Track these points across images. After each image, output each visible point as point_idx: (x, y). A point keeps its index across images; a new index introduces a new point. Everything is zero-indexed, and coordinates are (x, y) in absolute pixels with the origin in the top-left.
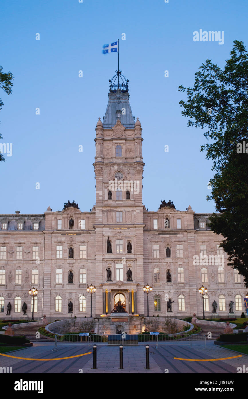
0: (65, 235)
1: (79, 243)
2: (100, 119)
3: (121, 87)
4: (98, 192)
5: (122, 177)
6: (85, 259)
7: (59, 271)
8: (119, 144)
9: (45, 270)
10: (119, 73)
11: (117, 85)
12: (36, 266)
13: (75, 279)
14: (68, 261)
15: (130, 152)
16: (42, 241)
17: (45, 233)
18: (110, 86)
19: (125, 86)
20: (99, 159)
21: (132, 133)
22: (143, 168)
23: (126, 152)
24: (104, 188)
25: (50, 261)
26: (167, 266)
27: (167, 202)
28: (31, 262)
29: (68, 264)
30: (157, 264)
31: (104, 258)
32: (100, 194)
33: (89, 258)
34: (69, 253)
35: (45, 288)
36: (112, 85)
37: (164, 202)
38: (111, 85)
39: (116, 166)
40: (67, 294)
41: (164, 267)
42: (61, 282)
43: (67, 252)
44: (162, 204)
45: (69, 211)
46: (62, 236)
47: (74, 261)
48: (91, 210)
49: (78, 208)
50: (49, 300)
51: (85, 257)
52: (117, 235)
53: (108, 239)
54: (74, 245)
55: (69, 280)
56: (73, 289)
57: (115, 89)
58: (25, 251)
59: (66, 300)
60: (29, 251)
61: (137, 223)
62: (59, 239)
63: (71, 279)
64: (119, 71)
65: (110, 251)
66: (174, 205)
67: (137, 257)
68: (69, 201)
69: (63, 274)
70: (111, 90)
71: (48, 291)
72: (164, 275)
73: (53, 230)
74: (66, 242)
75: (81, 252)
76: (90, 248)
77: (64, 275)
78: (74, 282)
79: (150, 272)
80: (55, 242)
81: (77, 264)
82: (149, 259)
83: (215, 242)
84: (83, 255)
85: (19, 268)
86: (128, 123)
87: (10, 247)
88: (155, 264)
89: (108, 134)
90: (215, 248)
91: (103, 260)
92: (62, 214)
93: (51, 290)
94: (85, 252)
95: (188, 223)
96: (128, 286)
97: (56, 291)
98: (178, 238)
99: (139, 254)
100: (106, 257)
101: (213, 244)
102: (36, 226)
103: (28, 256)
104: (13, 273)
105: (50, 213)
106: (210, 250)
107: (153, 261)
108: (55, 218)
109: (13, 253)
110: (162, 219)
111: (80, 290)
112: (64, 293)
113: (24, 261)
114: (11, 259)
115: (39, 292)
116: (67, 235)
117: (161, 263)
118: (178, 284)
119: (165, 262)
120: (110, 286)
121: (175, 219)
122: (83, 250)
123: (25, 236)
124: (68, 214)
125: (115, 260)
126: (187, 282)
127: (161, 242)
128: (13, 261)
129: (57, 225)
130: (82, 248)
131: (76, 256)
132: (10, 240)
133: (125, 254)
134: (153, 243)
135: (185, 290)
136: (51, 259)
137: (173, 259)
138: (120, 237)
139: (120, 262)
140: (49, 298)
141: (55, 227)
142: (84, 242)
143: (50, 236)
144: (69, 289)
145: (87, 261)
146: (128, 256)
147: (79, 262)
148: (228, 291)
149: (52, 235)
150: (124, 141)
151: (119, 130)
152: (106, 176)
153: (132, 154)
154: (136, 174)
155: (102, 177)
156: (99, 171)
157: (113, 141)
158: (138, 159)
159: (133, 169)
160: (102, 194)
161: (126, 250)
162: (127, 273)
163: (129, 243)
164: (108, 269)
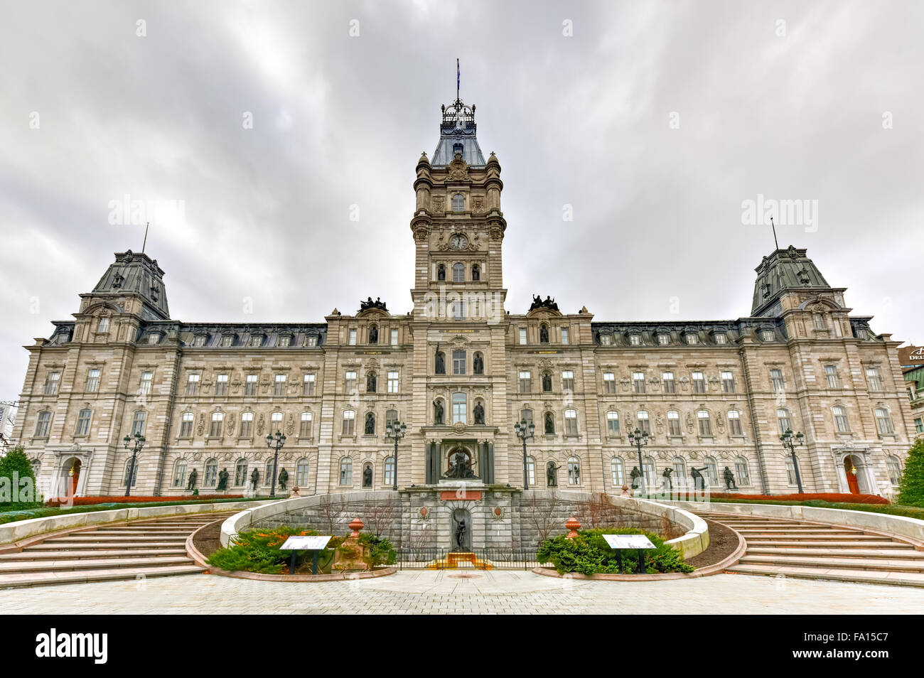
0: (362, 353)
1: (387, 368)
6: (397, 394)
7: (350, 415)
9: (324, 413)
12: (308, 407)
14: (365, 398)
15: (478, 206)
16: (321, 365)
17: (326, 350)
18: (445, 116)
19: (469, 115)
20: (422, 215)
25: (332, 397)
26: (546, 406)
27: (543, 299)
28: (300, 400)
29: (365, 402)
30: (528, 402)
31: (429, 382)
33: (403, 392)
34: (368, 384)
35: (322, 443)
36: (447, 114)
37: (538, 300)
39: (453, 227)
40: (362, 454)
41: (540, 408)
43: (363, 383)
44: (534, 302)
45: (371, 316)
46: (357, 356)
47: (377, 398)
48: (408, 313)
49: (386, 310)
50: (329, 464)
51: (396, 390)
52: (455, 342)
53: (438, 348)
54: (378, 370)
55: (366, 430)
56: (374, 444)
57: (452, 120)
60: (297, 382)
62: (350, 361)
63: (370, 427)
65: (440, 369)
66: (556, 304)
68: (370, 299)
69: (357, 419)
70: (444, 122)
71: (327, 448)
73: (340, 344)
74: (363, 366)
75: (390, 383)
76: (407, 376)
78: (375, 433)
79: (515, 417)
80: (343, 366)
81: (382, 403)
82: (513, 395)
83: (629, 367)
84: (394, 387)
85: (278, 409)
86: (475, 163)
87: (264, 375)
88: (523, 402)
89: (440, 178)
90: (630, 377)
91: (428, 387)
92: (357, 320)
93: (333, 447)
94: (396, 383)
95: (582, 335)
96: (475, 434)
97: (342, 449)
98: (565, 359)
99: (497, 377)
100: (434, 380)
101: (627, 371)
102: (313, 342)
103: (294, 389)
104: (266, 419)
105: (336, 318)
106: (622, 380)
107: (520, 397)
108: (345, 326)
109: (269, 385)
110: (535, 329)
111: (386, 447)
112: (357, 453)
113: (287, 398)
114: (265, 395)
115: (313, 450)
116: (366, 354)
117: (534, 402)
118: (566, 437)
119: (542, 400)
120: (440, 434)
121: (558, 328)
122: (393, 380)
123: (291, 356)
124: (368, 320)
125: (451, 387)
126: (584, 433)
127: (533, 365)
128: (267, 398)
129: (348, 338)
130: (391, 375)
131: (380, 389)
132: (264, 363)
133: (471, 377)
134: (519, 368)
135: (580, 448)
136: (336, 395)
137: (555, 394)
138: (461, 346)
139: (459, 389)
140: (329, 460)
141: (345, 341)
142: (395, 365)
143: (334, 355)
144: (365, 445)
145: (399, 398)
146: (475, 379)
147: (385, 398)
148: (658, 451)
149: (339, 354)
150: (468, 187)
151: (458, 171)
152: (434, 243)
153: (483, 210)
154: (490, 240)
155: (426, 243)
156: (422, 234)
157: (449, 187)
158: (494, 214)
159: (484, 231)
160: (426, 272)
161: (472, 368)
162: (474, 411)
163: (478, 356)
164: (436, 404)
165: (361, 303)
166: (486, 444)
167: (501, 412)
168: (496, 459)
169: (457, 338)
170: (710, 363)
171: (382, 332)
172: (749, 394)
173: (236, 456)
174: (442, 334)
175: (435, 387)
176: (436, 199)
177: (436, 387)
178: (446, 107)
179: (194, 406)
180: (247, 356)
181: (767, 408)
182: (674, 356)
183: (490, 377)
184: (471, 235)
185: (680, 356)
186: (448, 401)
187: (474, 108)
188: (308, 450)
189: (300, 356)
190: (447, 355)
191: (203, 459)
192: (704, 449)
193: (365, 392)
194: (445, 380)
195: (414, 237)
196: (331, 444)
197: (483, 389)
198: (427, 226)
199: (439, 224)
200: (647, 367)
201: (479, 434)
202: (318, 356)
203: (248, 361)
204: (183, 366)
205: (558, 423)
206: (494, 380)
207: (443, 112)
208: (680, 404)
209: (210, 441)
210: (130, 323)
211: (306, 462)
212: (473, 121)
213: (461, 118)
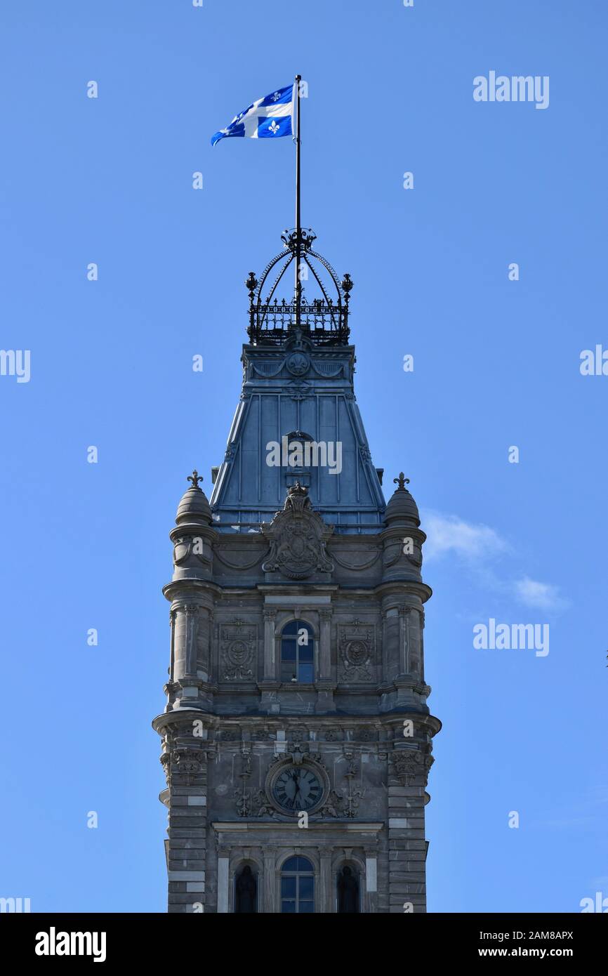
2: (195, 481)
3: (312, 317)
4: (180, 876)
5: (315, 793)
8: (297, 616)
10: (299, 244)
11: (288, 303)
15: (356, 658)
18: (254, 310)
19: (331, 309)
20: (190, 693)
21: (372, 556)
22: (427, 748)
23: (336, 659)
24: (212, 852)
32: (191, 888)
36: (263, 303)
38: (255, 303)
39: (281, 736)
57: (279, 326)
64: (299, 232)
70: (254, 332)
86: (348, 501)
150: (326, 600)
151: (299, 543)
152: (222, 789)
153: (371, 669)
154: (392, 781)
155: (203, 791)
156: (189, 762)
157: (269, 599)
158: (403, 697)
159: (373, 750)
160: (201, 888)
176: (232, 630)
178: (257, 277)
187: (347, 284)
207: (252, 295)
212: (343, 333)
213: (312, 321)
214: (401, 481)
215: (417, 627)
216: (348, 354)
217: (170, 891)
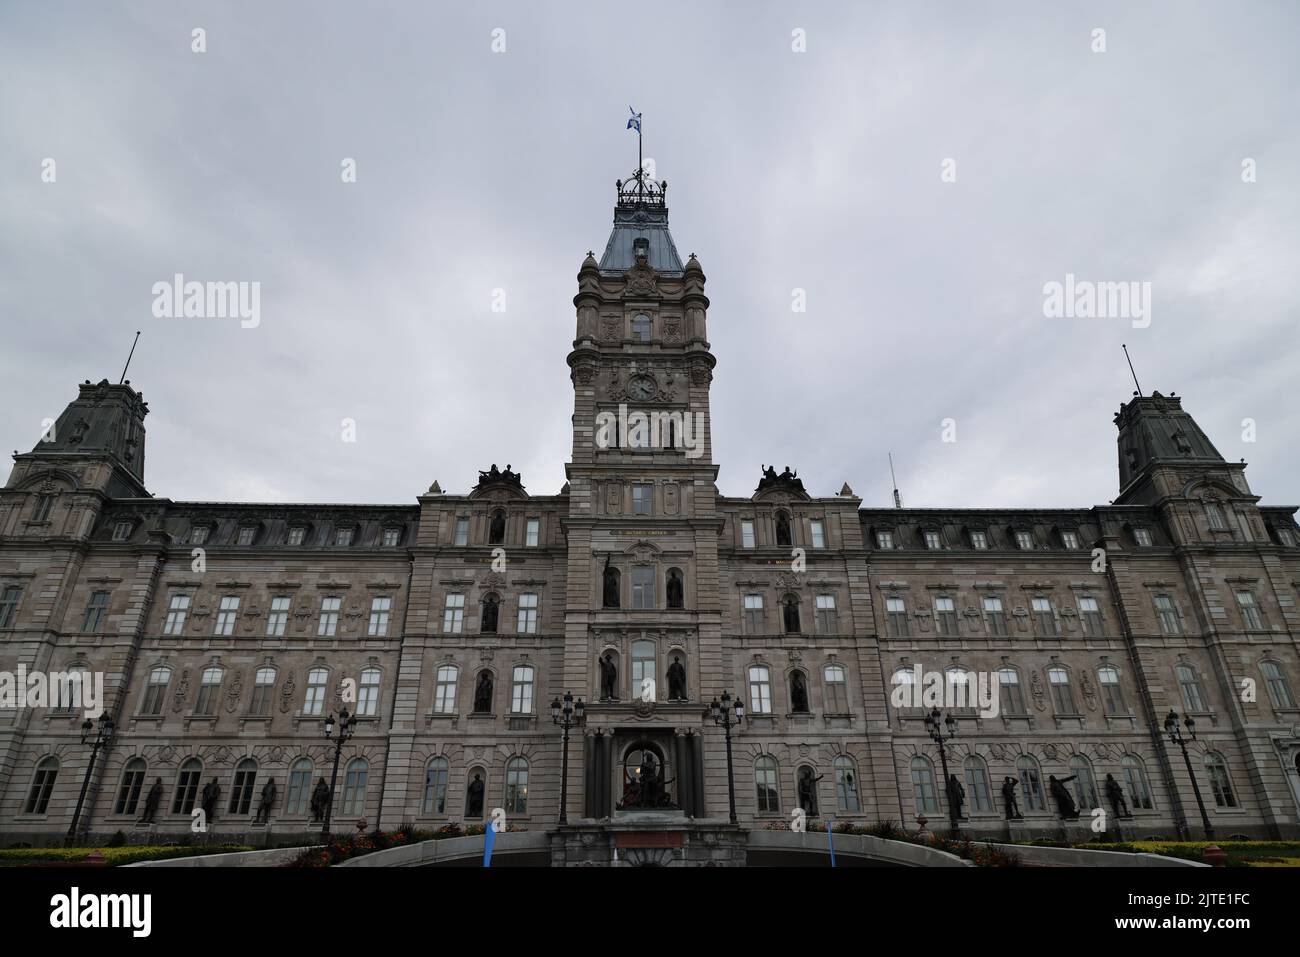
0: (475, 561)
1: (518, 587)
2: (591, 254)
4: (579, 429)
5: (651, 391)
6: (533, 637)
7: (449, 674)
8: (641, 312)
9: (402, 670)
10: (639, 175)
11: (636, 193)
12: (376, 658)
13: (495, 701)
14: (478, 643)
15: (672, 332)
16: (404, 581)
17: (414, 555)
18: (620, 195)
19: (656, 195)
20: (587, 344)
21: (679, 288)
22: (710, 372)
23: (661, 332)
25: (419, 642)
26: (791, 660)
27: (779, 471)
28: (362, 645)
29: (478, 652)
30: (760, 652)
31: (592, 622)
32: (585, 434)
33: (545, 632)
34: (485, 618)
35: (397, 728)
36: (625, 192)
37: (770, 473)
38: (621, 192)
39: (633, 364)
40: (467, 750)
41: (781, 662)
42: (449, 708)
43: (476, 615)
44: (765, 477)
45: (494, 496)
46: (466, 566)
47: (498, 643)
48: (556, 494)
49: (520, 487)
50: (407, 772)
51: (532, 629)
52: (636, 552)
53: (608, 563)
54: (502, 591)
55: (476, 704)
56: (488, 733)
57: (632, 201)
58: (348, 610)
59: (463, 771)
60: (359, 611)
61: (697, 517)
62: (456, 575)
63: (483, 699)
64: (641, 170)
65: (611, 598)
66: (799, 480)
67: (699, 621)
68: (494, 467)
69: (460, 683)
70: (620, 203)
71: (405, 740)
72: (783, 689)
73: (439, 545)
74: (477, 584)
75: (522, 615)
76: (551, 602)
77: (461, 685)
78: (492, 711)
79: (738, 679)
80: (442, 583)
81: (508, 651)
82: (734, 637)
83: (928, 588)
84: (528, 623)
85: (320, 663)
86: (666, 267)
87: (303, 598)
88: (753, 652)
89: (613, 289)
90: (930, 606)
91: (590, 629)
92: (472, 503)
93: (415, 736)
94: (533, 615)
95: (845, 532)
96: (671, 718)
97: (431, 741)
98: (819, 574)
99: (705, 612)
100: (601, 619)
101: (923, 595)
102: (391, 539)
103: (353, 624)
104: (298, 681)
105: (436, 499)
106: (917, 612)
107: (746, 643)
108: (450, 512)
109: (308, 616)
110: (768, 521)
111: (510, 736)
112: (458, 748)
113: (340, 641)
114: (300, 635)
115: (377, 742)
116: (484, 562)
117: (771, 651)
118: (827, 718)
119: (785, 648)
120: (612, 718)
121: (805, 520)
122: (527, 609)
123: (352, 564)
124: (489, 503)
125: (629, 630)
126: (859, 711)
127: (767, 585)
128: (306, 640)
129: (455, 533)
130: (524, 601)
131: (504, 627)
132: (306, 576)
133: (662, 612)
134: (743, 589)
135: (855, 740)
136: (426, 636)
137: (807, 637)
138: (646, 558)
139: (644, 635)
140: (406, 762)
141: (448, 540)
142: (532, 583)
143: (429, 563)
144: (473, 732)
145: (537, 643)
146: (670, 616)
147: (512, 643)
148: (990, 745)
149: (437, 561)
150: (657, 305)
151: (642, 280)
152: (603, 389)
153: (679, 337)
154: (691, 385)
155: (592, 389)
156: (585, 375)
157: (627, 304)
158: (697, 347)
159: (681, 371)
160: (591, 434)
161: (664, 596)
162: (668, 675)
163: (673, 575)
164: (604, 660)
165: (479, 475)
166: (690, 737)
167: (714, 677)
168: (707, 765)
169: (640, 545)
170: (1058, 582)
171: (512, 525)
172: (1128, 639)
173: (237, 754)
174: (615, 538)
175: (603, 631)
176: (608, 319)
177: (606, 630)
178: (622, 182)
179: (173, 654)
180: (277, 563)
181: (1160, 665)
182: (999, 570)
183: (695, 613)
184: (661, 376)
185: (1009, 570)
186: (624, 656)
187: (664, 185)
188: (369, 742)
189: (368, 564)
190: (622, 574)
191: (176, 759)
192: (1066, 740)
193: (479, 632)
194: (620, 618)
195: (573, 377)
196: (413, 731)
197: (683, 635)
198: (593, 363)
199: (612, 361)
200: (956, 588)
201: (677, 718)
202: (399, 564)
203: (276, 572)
204: (165, 579)
205: (812, 692)
206: (702, 618)
207: (619, 189)
208: (1017, 655)
209: (193, 724)
210: (88, 505)
211: (362, 767)
212: (662, 204)
213: (646, 199)
214: (693, 256)
215: (702, 317)
216: (665, 212)
217: (575, 436)
